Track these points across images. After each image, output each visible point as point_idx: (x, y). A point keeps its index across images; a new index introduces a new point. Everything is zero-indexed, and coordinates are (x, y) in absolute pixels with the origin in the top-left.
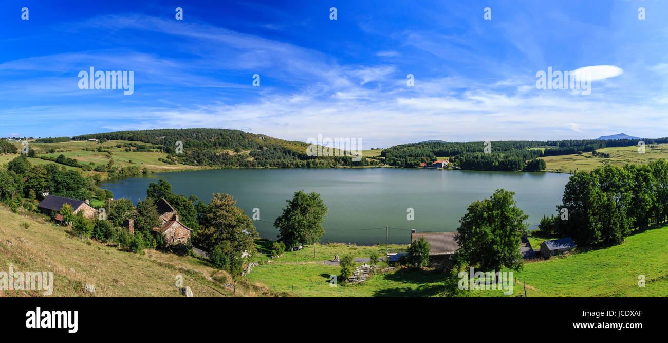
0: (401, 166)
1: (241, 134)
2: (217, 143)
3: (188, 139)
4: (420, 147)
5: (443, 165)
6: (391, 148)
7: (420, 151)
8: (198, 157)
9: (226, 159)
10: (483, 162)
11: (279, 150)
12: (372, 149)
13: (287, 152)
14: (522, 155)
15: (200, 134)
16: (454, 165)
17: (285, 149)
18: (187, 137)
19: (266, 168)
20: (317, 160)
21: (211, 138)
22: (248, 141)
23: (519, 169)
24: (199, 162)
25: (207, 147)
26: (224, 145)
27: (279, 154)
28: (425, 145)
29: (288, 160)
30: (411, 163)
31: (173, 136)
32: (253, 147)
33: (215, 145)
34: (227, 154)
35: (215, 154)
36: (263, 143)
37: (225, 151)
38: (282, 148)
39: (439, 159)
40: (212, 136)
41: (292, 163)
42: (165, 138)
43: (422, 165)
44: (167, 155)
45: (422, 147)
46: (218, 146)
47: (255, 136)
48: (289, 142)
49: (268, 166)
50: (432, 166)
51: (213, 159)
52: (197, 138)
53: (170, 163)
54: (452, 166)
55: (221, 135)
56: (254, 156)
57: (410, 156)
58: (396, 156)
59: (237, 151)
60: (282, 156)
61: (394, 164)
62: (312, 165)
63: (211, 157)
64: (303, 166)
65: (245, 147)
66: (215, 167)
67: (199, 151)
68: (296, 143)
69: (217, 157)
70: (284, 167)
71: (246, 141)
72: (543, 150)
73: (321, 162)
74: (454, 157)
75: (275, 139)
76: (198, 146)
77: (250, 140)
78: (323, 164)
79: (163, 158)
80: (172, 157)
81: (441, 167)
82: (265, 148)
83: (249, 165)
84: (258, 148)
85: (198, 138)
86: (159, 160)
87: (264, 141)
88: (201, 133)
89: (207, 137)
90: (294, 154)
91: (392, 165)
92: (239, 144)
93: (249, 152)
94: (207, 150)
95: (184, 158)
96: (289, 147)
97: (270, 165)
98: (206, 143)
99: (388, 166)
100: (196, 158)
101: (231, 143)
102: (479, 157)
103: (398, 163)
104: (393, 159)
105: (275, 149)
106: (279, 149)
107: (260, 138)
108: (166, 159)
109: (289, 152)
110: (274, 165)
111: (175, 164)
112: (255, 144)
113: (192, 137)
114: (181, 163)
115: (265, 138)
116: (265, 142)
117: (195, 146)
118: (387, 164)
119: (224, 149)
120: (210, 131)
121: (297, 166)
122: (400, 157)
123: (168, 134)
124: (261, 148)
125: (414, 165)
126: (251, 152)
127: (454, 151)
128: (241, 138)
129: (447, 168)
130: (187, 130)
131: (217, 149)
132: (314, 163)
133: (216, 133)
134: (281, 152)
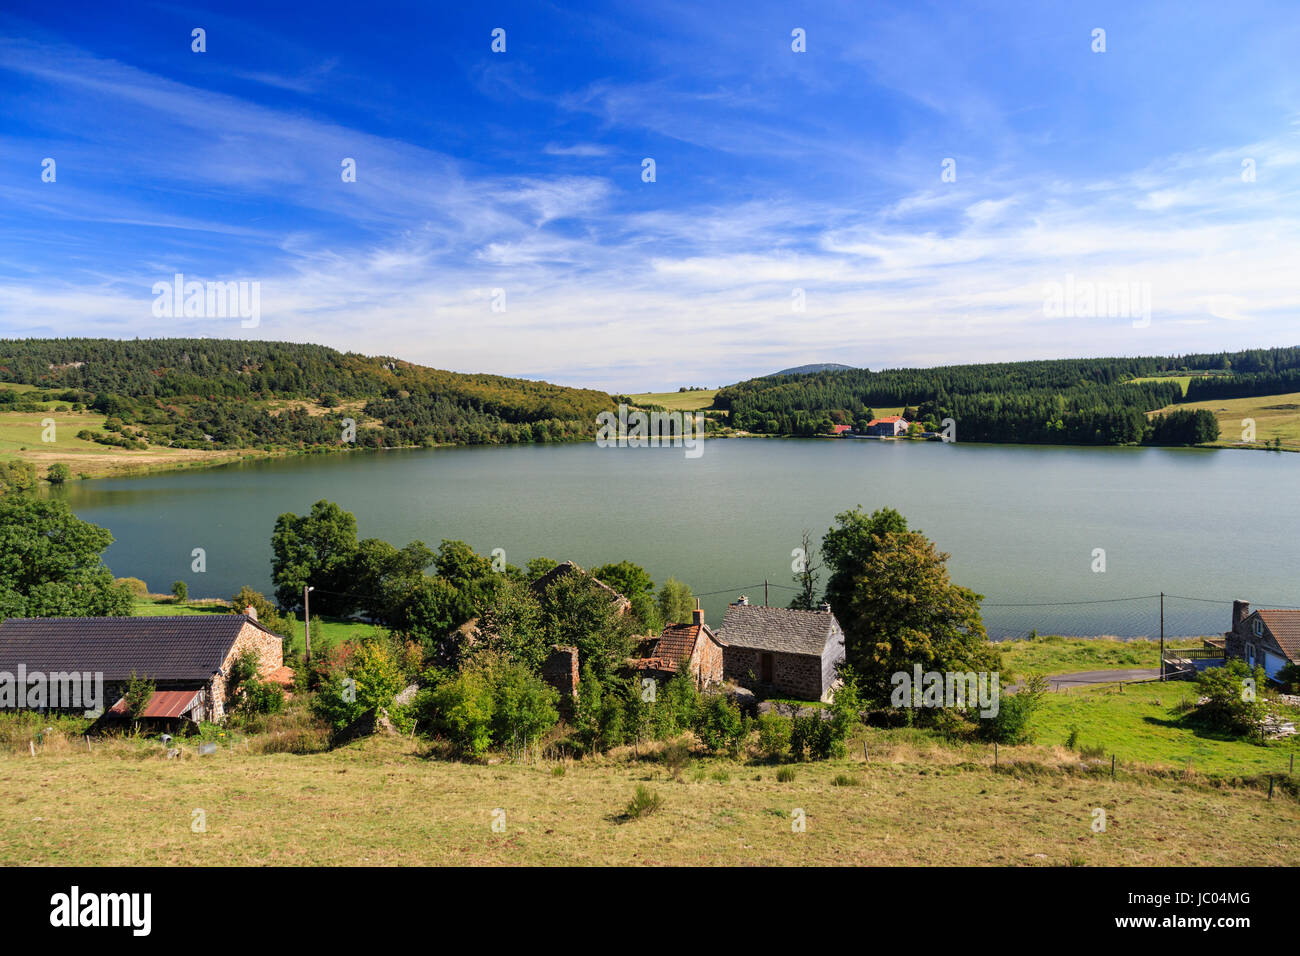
0: (780, 433)
1: (329, 358)
2: (264, 381)
3: (165, 371)
4: (816, 384)
5: (896, 430)
6: (738, 387)
7: (820, 393)
8: (215, 423)
9: (299, 428)
10: (1014, 421)
11: (445, 399)
12: (682, 390)
13: (469, 403)
14: (1120, 399)
15: (204, 358)
16: (928, 428)
17: (460, 395)
18: (163, 365)
19: (424, 445)
20: (560, 424)
21: (241, 369)
22: (353, 375)
23: (1131, 438)
24: (222, 439)
25: (235, 393)
26: (285, 389)
27: (450, 409)
28: (829, 378)
29: (480, 425)
30: (807, 425)
31: (112, 361)
32: (369, 391)
33: (257, 387)
34: (303, 411)
35: (265, 413)
36: (396, 382)
37: (293, 405)
38: (454, 394)
39: (881, 415)
40: (244, 363)
41: (494, 433)
42: (82, 369)
43: (838, 429)
44: (103, 419)
45: (820, 382)
46: (266, 389)
47: (370, 361)
48: (467, 378)
49: (430, 441)
50: (864, 431)
51: (261, 429)
52: (198, 368)
53: (125, 446)
54: (923, 431)
55: (272, 358)
56: (381, 415)
57: (798, 406)
58: (759, 408)
59: (326, 403)
60: (460, 413)
61: (759, 428)
62: (547, 435)
63: (256, 423)
64: (524, 440)
65: (346, 392)
66: (278, 452)
67: (214, 406)
68: (484, 379)
69: (274, 421)
70: (474, 442)
71: (349, 374)
72: (1184, 383)
73: (568, 426)
74: (916, 408)
75: (427, 371)
76: (205, 391)
77: (357, 373)
78: (575, 432)
79: (91, 429)
80: (125, 427)
81: (892, 435)
82: (406, 394)
83: (378, 441)
84: (384, 395)
85: (201, 367)
86: (81, 435)
87: (398, 375)
88: (205, 352)
89: (229, 366)
90: (488, 408)
91: (753, 430)
92: (330, 383)
93: (362, 404)
94: (236, 402)
95: (171, 428)
96: (472, 390)
97: (437, 438)
98: (227, 381)
99: (745, 433)
100: (209, 427)
101: (304, 382)
102: (996, 406)
103: (771, 426)
104: (754, 417)
105: (433, 395)
106: (445, 395)
107: (386, 367)
108: (106, 434)
109: (475, 403)
110: (447, 439)
111: (143, 447)
112: (374, 384)
113: (181, 364)
114: (161, 444)
115: (399, 368)
116: (402, 378)
117: (195, 393)
118: (740, 428)
119: (285, 397)
120: (235, 349)
121: (508, 441)
122: (771, 409)
123: (92, 355)
124: (392, 393)
125: (817, 431)
126: (369, 405)
127: (913, 393)
128: (332, 367)
129: (908, 436)
130: (156, 343)
131: (264, 399)
132: (551, 429)
133: (255, 353)
134: (451, 402)
